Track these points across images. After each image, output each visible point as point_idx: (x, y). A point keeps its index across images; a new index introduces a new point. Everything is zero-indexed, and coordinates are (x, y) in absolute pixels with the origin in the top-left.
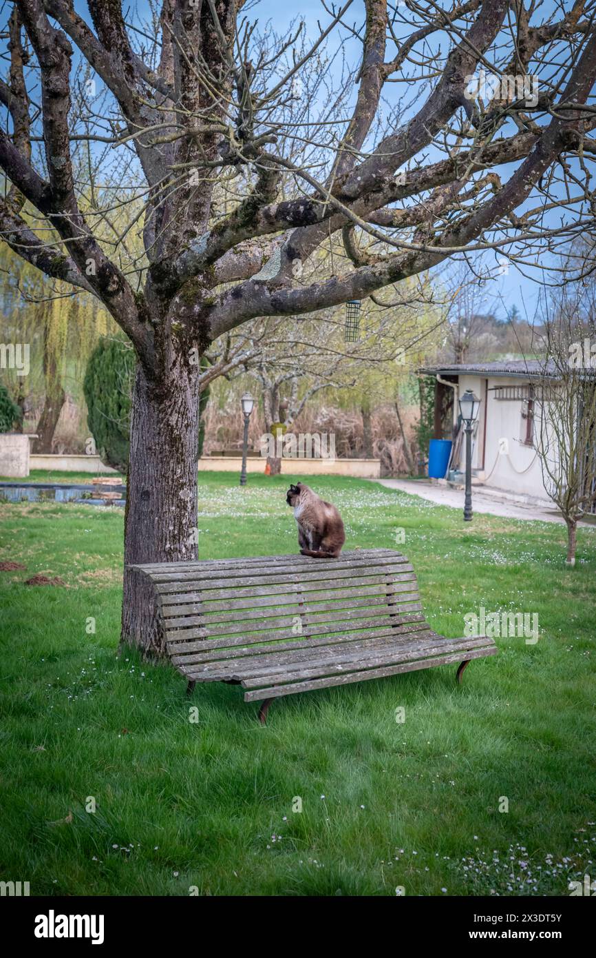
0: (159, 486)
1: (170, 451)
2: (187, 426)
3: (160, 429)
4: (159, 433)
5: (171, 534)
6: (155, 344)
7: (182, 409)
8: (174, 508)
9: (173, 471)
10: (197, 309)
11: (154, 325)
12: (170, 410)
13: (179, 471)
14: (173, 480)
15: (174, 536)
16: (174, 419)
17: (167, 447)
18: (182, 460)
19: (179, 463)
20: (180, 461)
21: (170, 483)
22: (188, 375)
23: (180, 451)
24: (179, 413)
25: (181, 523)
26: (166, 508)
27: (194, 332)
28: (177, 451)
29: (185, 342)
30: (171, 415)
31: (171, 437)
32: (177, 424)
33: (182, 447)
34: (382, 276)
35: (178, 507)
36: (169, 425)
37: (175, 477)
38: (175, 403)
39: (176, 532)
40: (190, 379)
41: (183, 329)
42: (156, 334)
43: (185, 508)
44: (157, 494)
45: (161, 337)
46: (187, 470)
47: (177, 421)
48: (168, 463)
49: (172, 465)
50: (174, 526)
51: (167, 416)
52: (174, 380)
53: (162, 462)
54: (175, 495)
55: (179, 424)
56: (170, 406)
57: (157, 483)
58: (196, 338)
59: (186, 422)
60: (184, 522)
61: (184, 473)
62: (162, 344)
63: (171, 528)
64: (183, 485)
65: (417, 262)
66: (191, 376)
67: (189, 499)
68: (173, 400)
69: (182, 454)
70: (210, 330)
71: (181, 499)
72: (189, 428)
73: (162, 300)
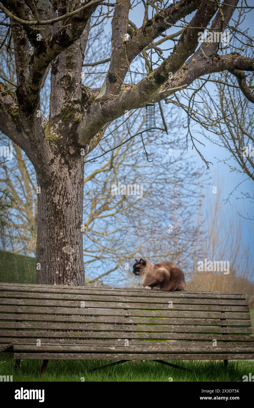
0: (48, 244)
1: (55, 220)
2: (67, 204)
3: (48, 206)
4: (47, 209)
5: (57, 277)
6: (32, 147)
7: (62, 192)
8: (59, 259)
9: (57, 233)
10: (70, 125)
11: (27, 134)
12: (53, 193)
13: (62, 234)
14: (57, 240)
15: (59, 278)
16: (56, 199)
17: (53, 218)
18: (64, 227)
19: (61, 228)
20: (63, 227)
21: (56, 241)
22: (69, 170)
23: (62, 220)
24: (60, 195)
25: (65, 269)
26: (53, 259)
27: (69, 141)
28: (60, 221)
29: (63, 148)
30: (54, 196)
31: (55, 211)
32: (59, 203)
33: (64, 217)
34: (151, 80)
35: (62, 258)
36: (53, 203)
37: (59, 238)
38: (56, 188)
39: (61, 275)
40: (70, 173)
41: (61, 139)
42: (31, 141)
43: (68, 259)
44: (48, 250)
45: (34, 142)
46: (69, 233)
47: (59, 200)
48: (54, 228)
49: (56, 230)
50: (59, 271)
51: (52, 197)
52: (53, 172)
53: (50, 228)
54: (60, 249)
55: (61, 202)
56: (53, 190)
57: (48, 242)
58: (71, 145)
59: (66, 201)
60: (67, 268)
61: (66, 235)
62: (36, 147)
63: (57, 272)
64: (65, 244)
65: (166, 66)
66: (71, 171)
67: (71, 253)
68: (55, 186)
69: (64, 222)
70: (79, 139)
71: (64, 253)
72: (69, 205)
73: (27, 116)
